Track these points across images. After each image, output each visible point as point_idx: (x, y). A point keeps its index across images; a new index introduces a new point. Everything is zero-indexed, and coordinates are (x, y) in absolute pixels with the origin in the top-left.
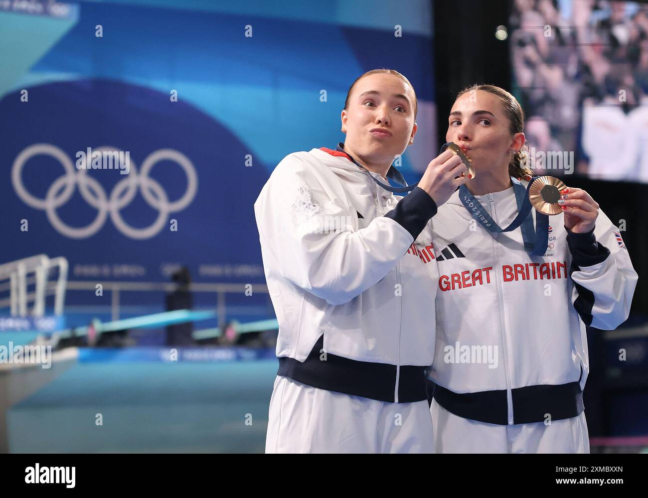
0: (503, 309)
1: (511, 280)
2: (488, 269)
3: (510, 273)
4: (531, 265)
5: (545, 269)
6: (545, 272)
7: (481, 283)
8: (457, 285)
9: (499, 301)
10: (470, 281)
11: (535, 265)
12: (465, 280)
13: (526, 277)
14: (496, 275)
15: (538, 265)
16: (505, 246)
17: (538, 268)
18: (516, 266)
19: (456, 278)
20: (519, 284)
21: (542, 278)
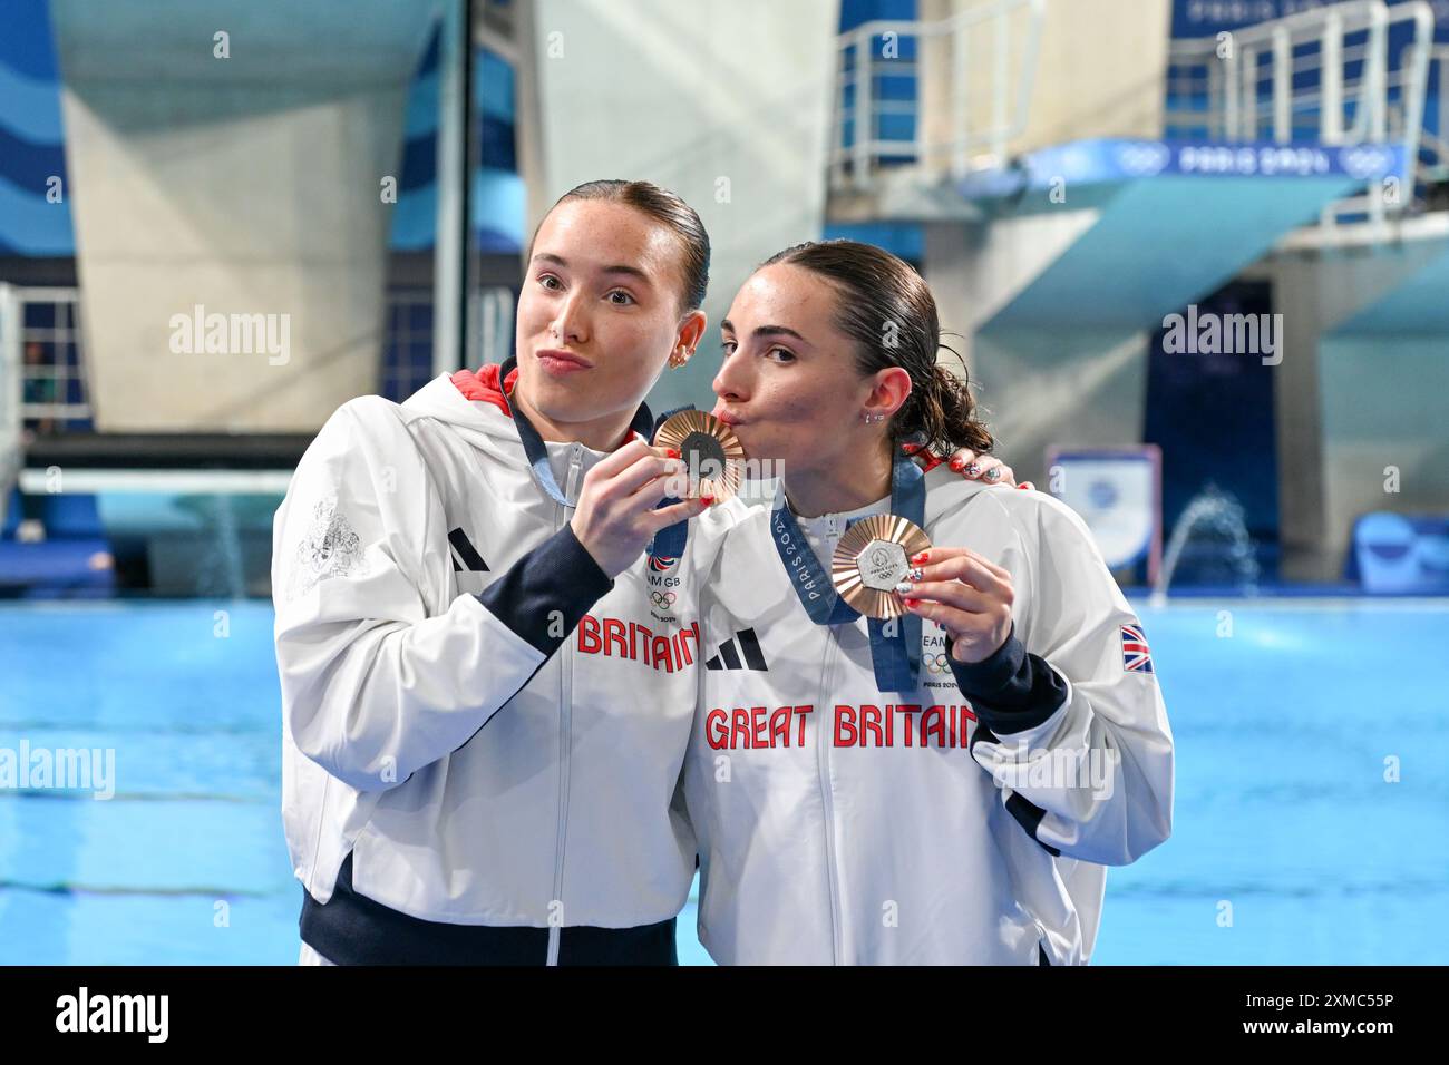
0: (831, 816)
1: (849, 743)
2: (804, 711)
3: (849, 727)
4: (899, 708)
5: (933, 720)
6: (933, 729)
7: (787, 743)
8: (740, 736)
9: (821, 791)
10: (764, 736)
11: (909, 709)
12: (758, 729)
13: (884, 739)
14: (819, 731)
15: (917, 709)
16: (850, 658)
17: (917, 717)
18: (865, 709)
19: (741, 720)
20: (865, 755)
21: (924, 743)
